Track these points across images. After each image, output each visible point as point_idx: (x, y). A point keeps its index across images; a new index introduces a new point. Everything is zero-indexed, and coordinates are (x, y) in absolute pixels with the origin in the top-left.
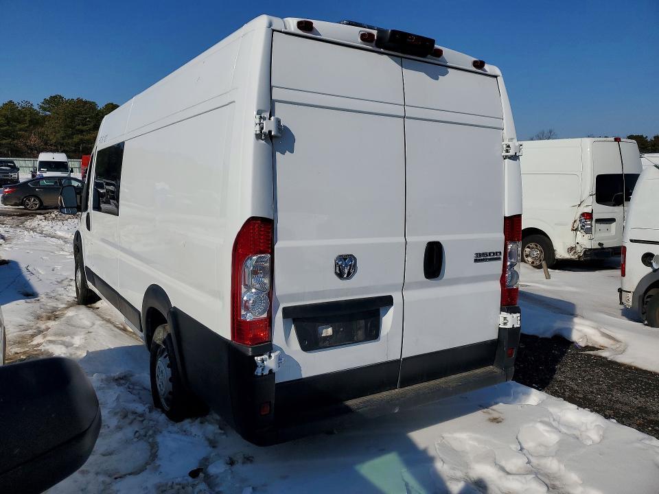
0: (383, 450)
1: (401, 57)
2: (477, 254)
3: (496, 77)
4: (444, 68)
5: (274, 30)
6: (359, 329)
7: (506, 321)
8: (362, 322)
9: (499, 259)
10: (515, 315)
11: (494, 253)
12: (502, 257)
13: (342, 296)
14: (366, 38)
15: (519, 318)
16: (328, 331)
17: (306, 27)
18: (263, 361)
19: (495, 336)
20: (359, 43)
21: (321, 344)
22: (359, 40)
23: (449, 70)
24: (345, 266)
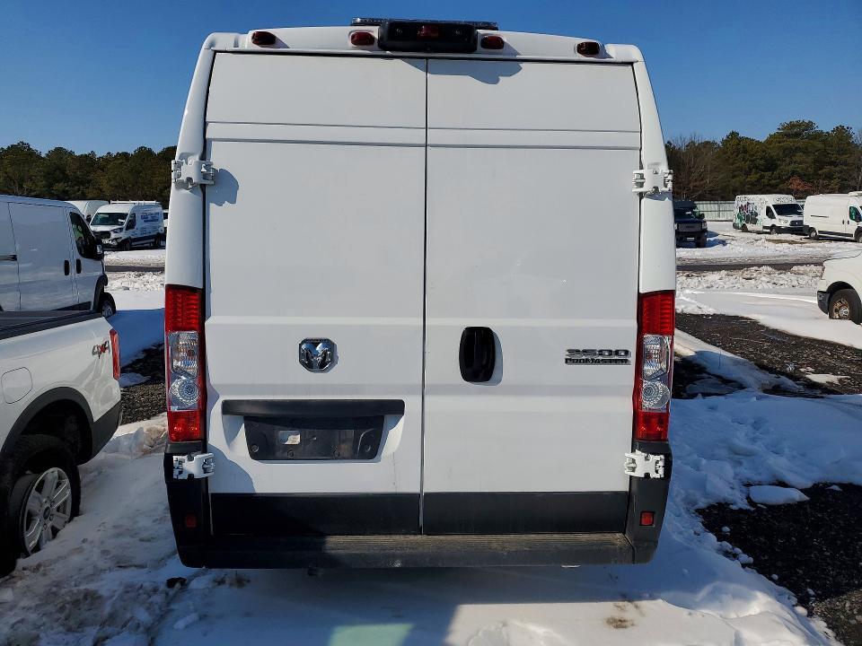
0: (399, 617)
1: (427, 58)
2: (570, 351)
3: (631, 64)
4: (514, 62)
5: (216, 52)
6: (344, 441)
7: (633, 465)
8: (351, 433)
9: (625, 361)
10: (653, 458)
11: (610, 351)
12: (632, 358)
13: (315, 394)
14: (361, 39)
15: (661, 464)
16: (294, 439)
17: (264, 40)
18: (181, 462)
19: (623, 486)
20: (349, 47)
21: (278, 454)
22: (350, 44)
23: (523, 65)
24: (317, 355)
